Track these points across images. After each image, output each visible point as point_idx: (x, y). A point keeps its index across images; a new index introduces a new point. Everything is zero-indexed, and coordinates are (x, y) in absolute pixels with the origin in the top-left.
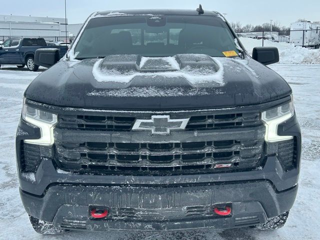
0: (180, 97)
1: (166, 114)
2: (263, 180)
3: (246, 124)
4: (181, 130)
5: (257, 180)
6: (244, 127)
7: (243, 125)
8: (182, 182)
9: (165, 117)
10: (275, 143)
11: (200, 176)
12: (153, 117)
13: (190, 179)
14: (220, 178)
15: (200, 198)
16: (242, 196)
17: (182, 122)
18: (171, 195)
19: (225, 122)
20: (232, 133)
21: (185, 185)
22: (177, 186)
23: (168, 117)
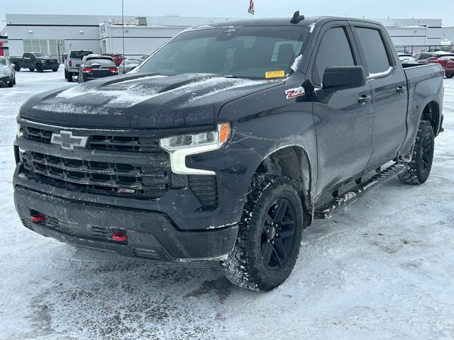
0: (84, 115)
1: (70, 130)
2: (157, 212)
3: (144, 150)
4: (82, 148)
5: (152, 211)
6: (142, 152)
7: (140, 150)
8: (85, 200)
9: (68, 132)
10: (182, 176)
11: (99, 197)
12: (61, 132)
13: (91, 198)
14: (116, 202)
15: (96, 218)
16: (133, 225)
17: (81, 140)
18: (72, 210)
19: (122, 144)
20: (124, 156)
21: (87, 203)
22: (81, 202)
23: (70, 133)
